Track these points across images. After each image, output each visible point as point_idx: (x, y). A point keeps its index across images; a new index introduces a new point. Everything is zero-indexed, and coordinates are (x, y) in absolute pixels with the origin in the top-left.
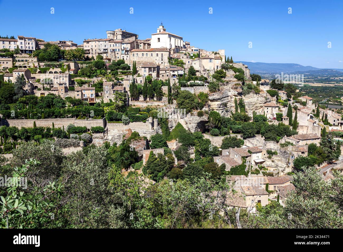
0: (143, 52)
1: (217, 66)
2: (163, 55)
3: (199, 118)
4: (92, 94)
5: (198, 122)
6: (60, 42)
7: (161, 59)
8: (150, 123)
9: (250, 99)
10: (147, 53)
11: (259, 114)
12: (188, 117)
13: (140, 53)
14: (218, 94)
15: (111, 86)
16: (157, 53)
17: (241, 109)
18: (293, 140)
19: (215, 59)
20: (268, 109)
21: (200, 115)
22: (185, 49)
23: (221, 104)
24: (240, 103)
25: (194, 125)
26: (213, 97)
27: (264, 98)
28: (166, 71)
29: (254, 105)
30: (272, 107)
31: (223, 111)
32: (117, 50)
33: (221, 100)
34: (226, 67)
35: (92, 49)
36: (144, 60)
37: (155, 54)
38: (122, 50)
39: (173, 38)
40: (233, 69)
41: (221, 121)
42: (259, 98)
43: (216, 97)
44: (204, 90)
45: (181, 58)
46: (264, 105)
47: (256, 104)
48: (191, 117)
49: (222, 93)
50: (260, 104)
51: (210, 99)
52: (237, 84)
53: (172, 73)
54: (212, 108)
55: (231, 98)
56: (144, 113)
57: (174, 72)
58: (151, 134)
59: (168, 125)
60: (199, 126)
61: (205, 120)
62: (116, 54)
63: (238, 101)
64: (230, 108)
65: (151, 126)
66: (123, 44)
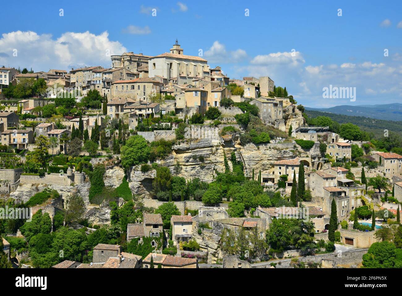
0: (123, 84)
1: (216, 102)
2: (146, 87)
3: (143, 174)
4: (24, 139)
5: (141, 180)
6: (57, 73)
7: (143, 94)
8: (69, 177)
9: (252, 152)
10: (127, 86)
11: (266, 177)
12: (133, 172)
13: (119, 85)
14: (186, 141)
15: (46, 128)
16: (138, 84)
17: (234, 167)
18: (266, 215)
19: (212, 92)
20: (280, 168)
21: (144, 170)
22: (200, 79)
23: (190, 158)
24: (232, 158)
25: (136, 183)
26: (178, 145)
27: (276, 151)
28: (131, 109)
29: (258, 162)
30: (287, 166)
31: (194, 168)
32: (98, 82)
33: (193, 151)
34: (226, 103)
35: (77, 81)
36: (124, 95)
37: (136, 85)
38: (104, 82)
39: (175, 63)
40: (240, 106)
41: (170, 179)
42: (268, 151)
43: (183, 146)
44: (169, 136)
45: (174, 90)
46: (276, 162)
47: (262, 160)
48: (134, 173)
49: (198, 141)
50: (268, 160)
51: (174, 150)
52: (227, 128)
53: (138, 112)
54: (178, 162)
55: (217, 150)
56: (72, 164)
57: (140, 111)
58: (68, 192)
59: (104, 182)
60: (144, 186)
61: (150, 177)
62: (96, 88)
63: (228, 154)
64: (213, 164)
65: (69, 181)
66: (105, 73)
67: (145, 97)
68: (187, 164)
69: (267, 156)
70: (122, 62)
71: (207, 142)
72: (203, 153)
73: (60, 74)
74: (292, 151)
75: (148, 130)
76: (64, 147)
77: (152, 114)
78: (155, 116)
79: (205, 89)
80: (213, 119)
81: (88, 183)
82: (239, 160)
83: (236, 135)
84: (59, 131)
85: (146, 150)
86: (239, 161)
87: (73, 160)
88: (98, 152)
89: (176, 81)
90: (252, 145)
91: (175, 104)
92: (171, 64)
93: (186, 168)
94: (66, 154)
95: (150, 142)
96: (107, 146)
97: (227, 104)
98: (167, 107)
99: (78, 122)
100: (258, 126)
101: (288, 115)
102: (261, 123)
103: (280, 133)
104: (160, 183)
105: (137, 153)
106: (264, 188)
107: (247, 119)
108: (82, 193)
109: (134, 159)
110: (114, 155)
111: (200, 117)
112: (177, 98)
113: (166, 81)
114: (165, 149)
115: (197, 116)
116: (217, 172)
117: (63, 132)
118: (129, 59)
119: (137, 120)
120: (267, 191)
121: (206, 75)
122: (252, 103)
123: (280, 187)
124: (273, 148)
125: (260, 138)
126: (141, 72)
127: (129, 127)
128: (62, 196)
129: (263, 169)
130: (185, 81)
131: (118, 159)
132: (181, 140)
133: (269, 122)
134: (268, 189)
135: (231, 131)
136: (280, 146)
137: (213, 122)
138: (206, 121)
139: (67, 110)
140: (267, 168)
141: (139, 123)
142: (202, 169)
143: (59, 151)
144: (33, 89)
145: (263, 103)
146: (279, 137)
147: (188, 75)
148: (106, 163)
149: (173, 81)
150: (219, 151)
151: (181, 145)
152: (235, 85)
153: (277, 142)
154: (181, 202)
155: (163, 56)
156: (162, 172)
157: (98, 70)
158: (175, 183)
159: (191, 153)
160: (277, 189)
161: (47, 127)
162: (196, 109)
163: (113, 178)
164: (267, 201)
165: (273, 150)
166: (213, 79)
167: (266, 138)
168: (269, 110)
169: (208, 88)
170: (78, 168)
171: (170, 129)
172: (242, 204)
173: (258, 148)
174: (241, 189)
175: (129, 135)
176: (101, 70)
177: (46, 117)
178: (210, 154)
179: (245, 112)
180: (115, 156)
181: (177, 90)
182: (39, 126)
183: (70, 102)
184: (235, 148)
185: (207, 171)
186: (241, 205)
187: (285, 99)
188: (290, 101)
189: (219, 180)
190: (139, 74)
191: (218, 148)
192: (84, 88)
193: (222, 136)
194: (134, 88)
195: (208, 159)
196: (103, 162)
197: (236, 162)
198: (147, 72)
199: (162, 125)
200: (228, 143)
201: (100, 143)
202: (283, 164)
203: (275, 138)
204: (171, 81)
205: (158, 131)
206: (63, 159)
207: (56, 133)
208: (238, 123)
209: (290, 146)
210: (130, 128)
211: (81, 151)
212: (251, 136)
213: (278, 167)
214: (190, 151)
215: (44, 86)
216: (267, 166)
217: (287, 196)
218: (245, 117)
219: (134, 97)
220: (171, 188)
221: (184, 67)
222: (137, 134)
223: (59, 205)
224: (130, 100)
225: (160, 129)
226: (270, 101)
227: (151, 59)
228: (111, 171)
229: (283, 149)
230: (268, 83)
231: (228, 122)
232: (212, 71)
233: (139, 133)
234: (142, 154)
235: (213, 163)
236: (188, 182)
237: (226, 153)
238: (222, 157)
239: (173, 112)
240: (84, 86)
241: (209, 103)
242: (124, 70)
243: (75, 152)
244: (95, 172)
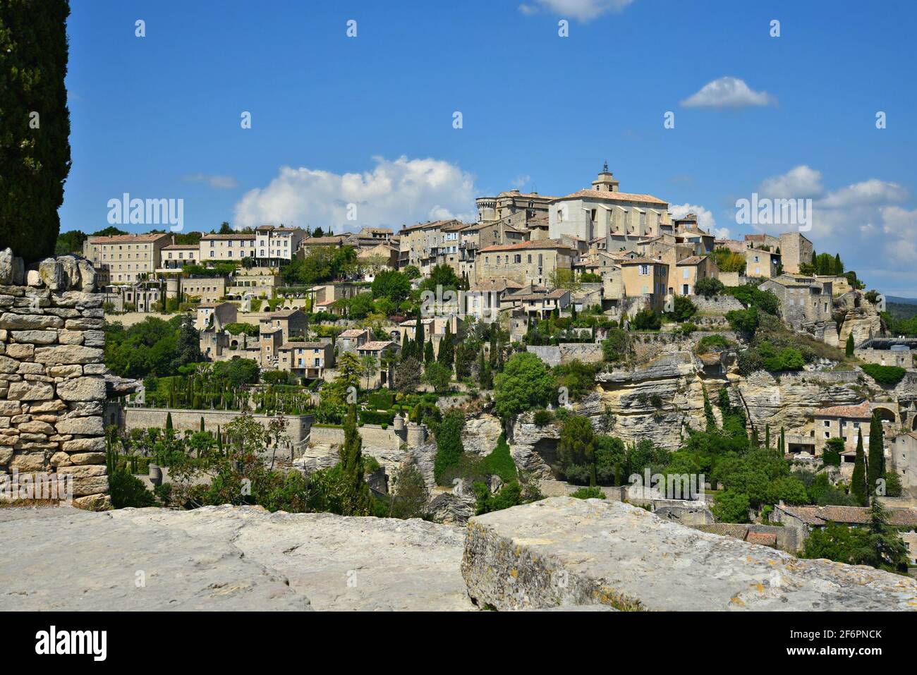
0: (498, 254)
1: (686, 286)
2: (544, 258)
3: (537, 430)
4: (317, 360)
5: (534, 441)
6: (375, 235)
7: (538, 271)
8: (397, 432)
9: (765, 390)
10: (507, 256)
11: (795, 441)
12: (517, 425)
13: (493, 256)
14: (625, 365)
15: (356, 339)
16: (528, 252)
17: (725, 420)
18: (797, 520)
19: (678, 265)
20: (827, 424)
21: (541, 422)
22: (653, 239)
23: (632, 398)
24: (721, 400)
25: (524, 448)
26: (608, 374)
27: (817, 387)
28: (514, 301)
29: (778, 409)
30: (844, 420)
31: (641, 419)
32: (451, 249)
33: (638, 385)
34: (707, 288)
35: (412, 249)
36: (500, 273)
37: (524, 255)
38: (462, 249)
39: (602, 209)
40: (736, 295)
41: (593, 441)
42: (799, 387)
43: (619, 374)
44: (590, 354)
45: (600, 264)
46: (817, 411)
47: (785, 405)
48: (521, 427)
49: (648, 365)
50: (801, 405)
51: (599, 382)
52: (709, 338)
53: (528, 308)
54: (608, 408)
55: (689, 383)
56: (404, 407)
57: (532, 305)
58: (396, 461)
59: (461, 445)
60: (541, 454)
61: (551, 437)
62: (448, 262)
63: (712, 392)
64: (681, 413)
65: (398, 441)
66: (465, 233)
67: (541, 277)
68: (626, 411)
69: (798, 397)
70: (497, 210)
71: (667, 367)
72: (660, 390)
73: (380, 237)
74: (853, 388)
75: (548, 343)
76: (387, 374)
77: (556, 311)
78: (561, 315)
79: (664, 261)
80: (680, 321)
81: (432, 445)
82: (735, 405)
83: (728, 353)
84: (380, 345)
85: (543, 382)
86: (736, 407)
87: (405, 400)
88: (451, 385)
89: (604, 244)
90: (763, 374)
91: (602, 290)
92: (594, 211)
93: (625, 420)
94: (391, 388)
95: (552, 366)
96: (468, 374)
97: (709, 289)
98: (587, 297)
99: (413, 327)
100: (776, 335)
101: (845, 313)
102: (783, 329)
103: (825, 349)
104: (572, 448)
105: (526, 388)
106: (791, 464)
107: (752, 321)
108: (421, 463)
109: (521, 400)
110: (481, 392)
111: (654, 316)
112: (606, 279)
113: (583, 246)
114: (582, 381)
115: (646, 315)
116: (689, 429)
117: (387, 347)
118: (511, 203)
119: (525, 322)
120: (799, 472)
121: (666, 232)
122: (762, 288)
123: (827, 463)
124: (810, 382)
125: (782, 360)
126: (534, 228)
127: (511, 337)
128: (384, 468)
129: (789, 425)
130: (621, 244)
131: (489, 399)
132: (613, 364)
133: (802, 327)
134: (800, 466)
135: (718, 345)
136: (825, 377)
137: (680, 327)
138: (665, 325)
139: (393, 305)
140: (798, 423)
141: (529, 329)
142: (659, 422)
143: (379, 383)
144: (332, 266)
145: (788, 287)
146: (824, 359)
147: (628, 233)
148: (467, 406)
149: (599, 245)
150: (693, 386)
151: (613, 373)
152: (727, 251)
153: (820, 368)
154: (616, 488)
155: (578, 195)
156: (576, 427)
157: (452, 227)
158: (601, 448)
159: (635, 389)
160: (821, 467)
161: (358, 337)
162: (644, 300)
163: (481, 436)
164: (798, 491)
165: (810, 386)
166: (679, 240)
167: (795, 360)
168: (802, 303)
169: (670, 258)
170: (413, 415)
171: (591, 341)
172: (745, 497)
173: (778, 381)
174: (740, 464)
175: (509, 352)
176: (457, 227)
177: (355, 317)
178: (675, 391)
179: (749, 306)
180: (484, 394)
181: (607, 263)
182: (344, 334)
183: (400, 290)
184: (727, 379)
185: (668, 427)
186: (743, 499)
187: (837, 279)
188: (849, 284)
189: (694, 445)
190: (530, 233)
191: (690, 379)
192: (425, 262)
193: (701, 356)
194: (519, 261)
195: (670, 402)
196: (461, 405)
197: (729, 410)
198: (545, 228)
199: (576, 333)
200: (712, 371)
201: (454, 368)
202: (834, 414)
203: (815, 361)
204: (594, 246)
205: (568, 344)
206: (386, 398)
207: (374, 348)
208: (733, 329)
209: (848, 378)
210: (512, 340)
211: (419, 383)
212: (762, 355)
213: (823, 421)
214: (632, 385)
215: (352, 260)
216: (799, 419)
217: (844, 483)
218: (747, 316)
219: (521, 277)
220: (595, 460)
221: (620, 216)
222: (525, 350)
223: (379, 485)
224: (512, 284)
225: (572, 341)
226: (803, 284)
227: (553, 202)
228: (476, 422)
229: (834, 383)
230: (798, 247)
231: (712, 327)
232: (677, 223)
233: (531, 349)
234: (536, 390)
235: (680, 410)
236: (629, 448)
237: (708, 391)
238: (699, 397)
239: (597, 306)
240: (424, 258)
241: (671, 289)
242: (501, 225)
243: (409, 385)
244: (444, 423)
